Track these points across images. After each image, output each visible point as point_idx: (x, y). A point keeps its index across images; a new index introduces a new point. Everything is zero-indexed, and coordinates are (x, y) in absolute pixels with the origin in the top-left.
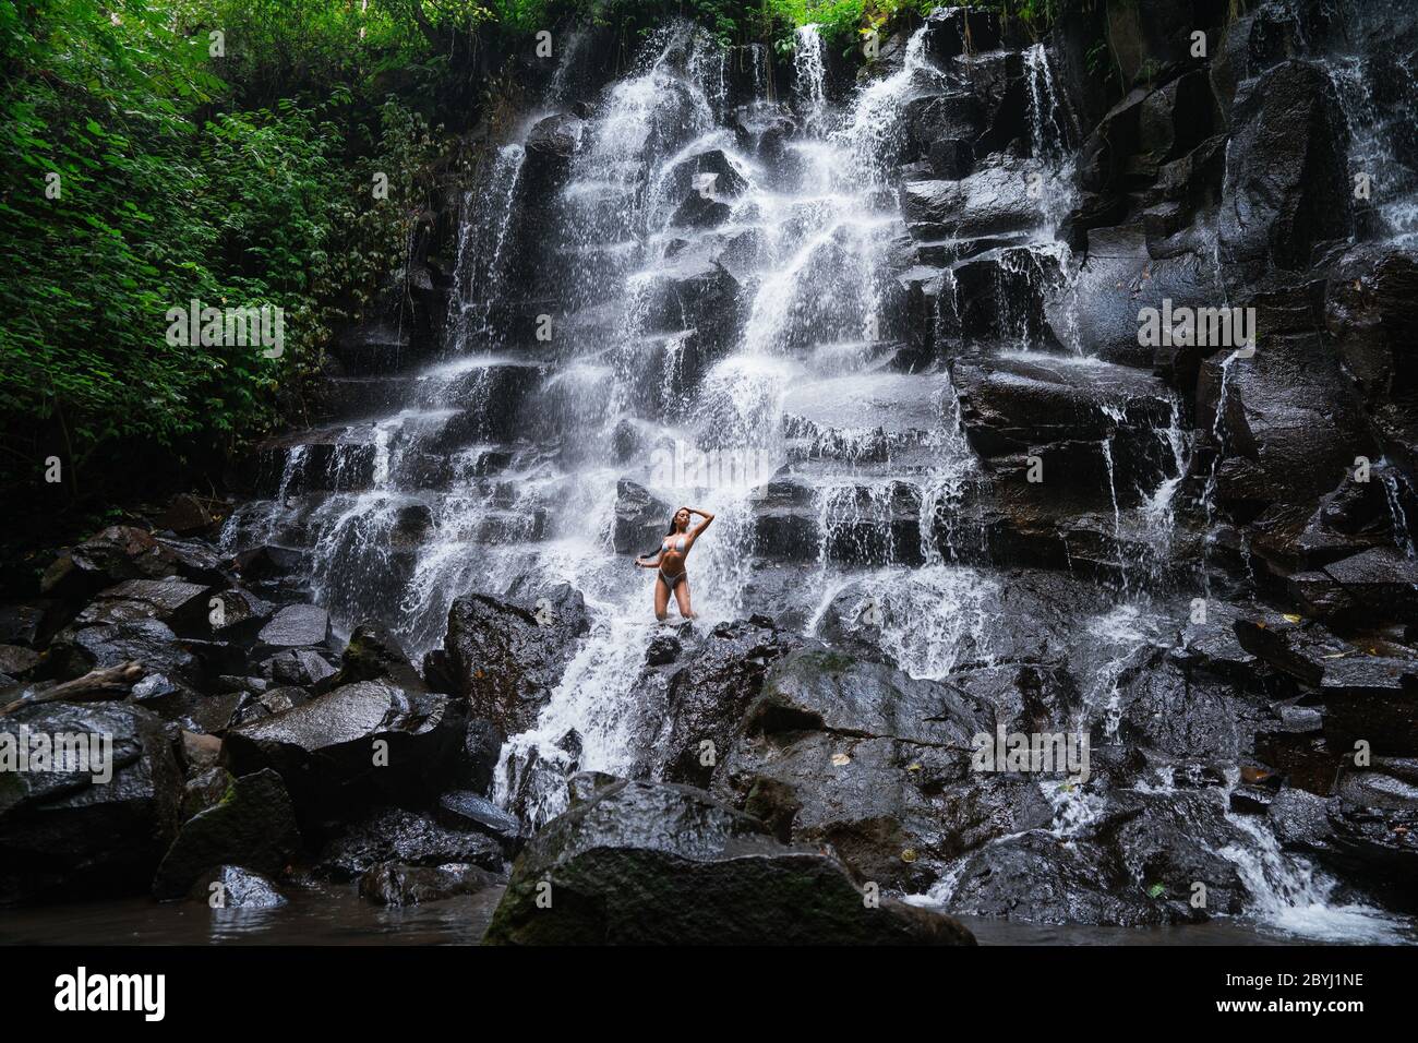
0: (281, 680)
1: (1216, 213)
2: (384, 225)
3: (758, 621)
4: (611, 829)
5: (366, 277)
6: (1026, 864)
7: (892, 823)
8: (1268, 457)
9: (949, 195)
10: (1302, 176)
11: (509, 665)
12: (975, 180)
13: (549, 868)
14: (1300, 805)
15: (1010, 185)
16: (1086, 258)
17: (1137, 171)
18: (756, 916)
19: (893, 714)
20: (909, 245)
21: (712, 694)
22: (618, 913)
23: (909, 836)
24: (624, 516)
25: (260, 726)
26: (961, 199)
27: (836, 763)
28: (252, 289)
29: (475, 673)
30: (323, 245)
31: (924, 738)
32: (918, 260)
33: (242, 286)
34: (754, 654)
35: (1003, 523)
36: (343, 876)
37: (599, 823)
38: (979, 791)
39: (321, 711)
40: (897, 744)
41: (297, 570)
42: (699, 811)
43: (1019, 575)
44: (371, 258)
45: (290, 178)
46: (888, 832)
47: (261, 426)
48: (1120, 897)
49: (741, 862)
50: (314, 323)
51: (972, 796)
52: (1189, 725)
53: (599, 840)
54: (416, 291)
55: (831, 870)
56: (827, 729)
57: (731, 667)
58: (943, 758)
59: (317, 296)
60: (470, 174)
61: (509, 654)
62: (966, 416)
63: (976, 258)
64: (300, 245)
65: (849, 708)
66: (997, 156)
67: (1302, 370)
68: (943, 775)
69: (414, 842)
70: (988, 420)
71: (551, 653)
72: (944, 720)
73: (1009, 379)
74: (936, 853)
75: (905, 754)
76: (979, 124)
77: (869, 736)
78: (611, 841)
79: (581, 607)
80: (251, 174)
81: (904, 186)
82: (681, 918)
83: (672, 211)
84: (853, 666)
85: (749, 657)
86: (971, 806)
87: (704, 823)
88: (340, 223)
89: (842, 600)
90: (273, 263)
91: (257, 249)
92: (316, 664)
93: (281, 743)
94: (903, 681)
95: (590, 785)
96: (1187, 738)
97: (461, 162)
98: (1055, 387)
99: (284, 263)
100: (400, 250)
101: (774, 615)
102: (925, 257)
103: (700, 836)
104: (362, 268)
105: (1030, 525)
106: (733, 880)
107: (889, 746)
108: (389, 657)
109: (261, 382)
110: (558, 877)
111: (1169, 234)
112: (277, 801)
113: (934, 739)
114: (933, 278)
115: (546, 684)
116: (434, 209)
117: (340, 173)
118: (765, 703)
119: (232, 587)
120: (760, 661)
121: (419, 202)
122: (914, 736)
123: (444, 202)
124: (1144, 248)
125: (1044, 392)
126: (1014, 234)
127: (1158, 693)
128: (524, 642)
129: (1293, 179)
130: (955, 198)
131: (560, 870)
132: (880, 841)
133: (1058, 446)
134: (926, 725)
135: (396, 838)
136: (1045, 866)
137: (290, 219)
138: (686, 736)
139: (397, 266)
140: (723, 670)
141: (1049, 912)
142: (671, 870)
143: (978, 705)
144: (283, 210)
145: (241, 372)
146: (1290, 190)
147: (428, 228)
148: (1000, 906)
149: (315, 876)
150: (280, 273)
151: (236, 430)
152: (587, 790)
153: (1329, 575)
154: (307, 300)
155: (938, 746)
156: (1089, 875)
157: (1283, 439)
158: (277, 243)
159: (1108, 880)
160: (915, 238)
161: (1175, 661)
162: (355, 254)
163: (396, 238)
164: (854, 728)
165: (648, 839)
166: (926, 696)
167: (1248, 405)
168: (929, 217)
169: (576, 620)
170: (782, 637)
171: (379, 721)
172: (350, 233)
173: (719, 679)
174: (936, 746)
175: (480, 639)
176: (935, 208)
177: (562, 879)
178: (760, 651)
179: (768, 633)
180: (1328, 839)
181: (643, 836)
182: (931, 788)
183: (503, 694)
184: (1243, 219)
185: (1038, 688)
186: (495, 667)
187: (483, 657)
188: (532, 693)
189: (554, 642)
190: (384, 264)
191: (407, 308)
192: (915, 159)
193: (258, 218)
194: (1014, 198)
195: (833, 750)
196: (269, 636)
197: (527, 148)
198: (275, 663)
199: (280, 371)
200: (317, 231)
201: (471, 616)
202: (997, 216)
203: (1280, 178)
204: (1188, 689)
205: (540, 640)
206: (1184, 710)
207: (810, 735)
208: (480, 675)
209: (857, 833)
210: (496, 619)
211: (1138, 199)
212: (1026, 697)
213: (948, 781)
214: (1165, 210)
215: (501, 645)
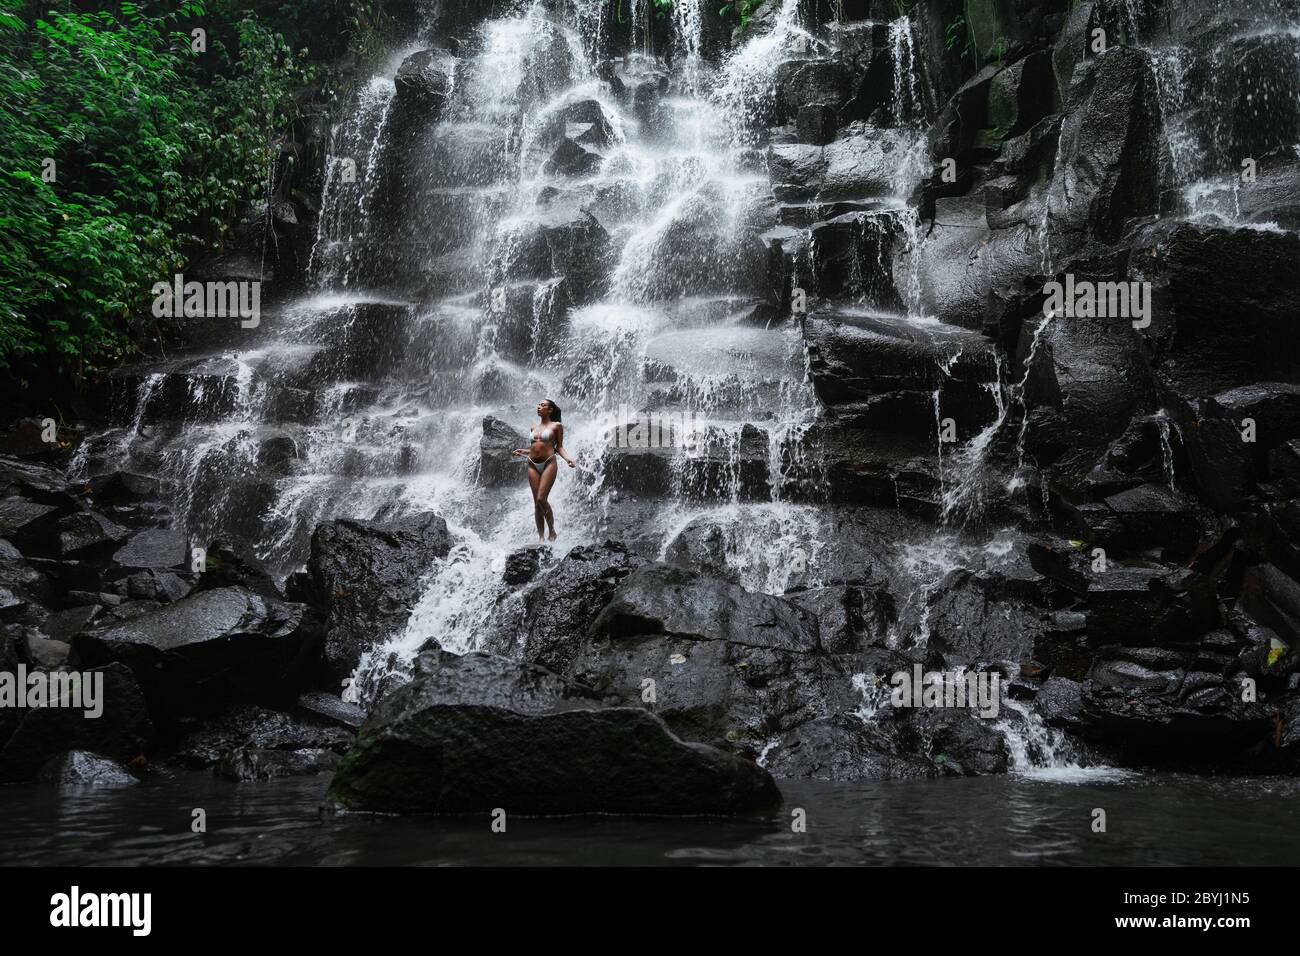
0: (134, 595)
1: (1047, 188)
2: (243, 152)
3: (612, 547)
4: (449, 691)
5: (225, 205)
6: (831, 736)
7: (719, 710)
8: (1070, 406)
9: (813, 160)
10: (1121, 156)
11: (370, 583)
12: (838, 147)
13: (390, 725)
14: (1062, 690)
15: (869, 152)
16: (933, 225)
17: (983, 145)
18: (580, 760)
19: (728, 621)
20: (772, 205)
21: (566, 609)
22: (453, 760)
23: (733, 720)
24: (489, 452)
25: (110, 628)
26: (824, 164)
27: (673, 662)
28: (97, 207)
29: (337, 590)
30: (176, 166)
31: (753, 641)
32: (780, 220)
33: (87, 204)
34: (606, 574)
35: (841, 464)
36: (199, 764)
37: (438, 687)
38: (799, 684)
39: (175, 614)
40: (729, 646)
41: (152, 496)
42: (533, 677)
43: (854, 512)
44: (230, 186)
45: (136, 90)
46: (715, 718)
47: (112, 351)
48: (906, 759)
49: (568, 715)
50: (168, 249)
51: (792, 688)
52: (984, 635)
53: (437, 700)
54: (280, 225)
55: (648, 721)
56: (667, 633)
57: (584, 586)
58: (769, 658)
59: (171, 221)
60: (336, 105)
61: (371, 573)
62: (814, 366)
63: (834, 220)
64: (151, 165)
65: (688, 614)
66: (860, 124)
67: (1105, 331)
68: (768, 671)
69: (270, 734)
70: (835, 370)
71: (412, 573)
72: (773, 626)
73: (853, 333)
74: (758, 734)
75: (735, 654)
76: (846, 92)
77: (704, 639)
78: (449, 701)
79: (444, 532)
80: (92, 84)
81: (771, 148)
82: (512, 763)
83: (546, 158)
84: (694, 580)
85: (602, 577)
86: (790, 696)
87: (538, 686)
88: (194, 145)
89: (691, 529)
90: (121, 181)
91: (101, 165)
92: (174, 584)
93: (133, 644)
94: (739, 594)
95: (435, 661)
96: (981, 644)
97: (327, 91)
98: (895, 341)
99: (133, 184)
100: (263, 179)
101: (629, 542)
102: (787, 218)
103: (533, 697)
104: (220, 195)
105: (865, 467)
106: (561, 730)
107: (722, 647)
108: (247, 570)
109: (110, 305)
110: (399, 732)
111: (1006, 207)
112: (128, 693)
113: (763, 642)
114: (793, 238)
115: (407, 600)
116: (298, 140)
117: (195, 92)
118: (612, 611)
119: (83, 510)
120: (612, 581)
121: (280, 130)
122: (745, 639)
123: (309, 133)
124: (984, 218)
125: (884, 345)
126: (869, 200)
127: (961, 608)
128: (386, 563)
129: (1115, 158)
130: (818, 162)
131: (399, 725)
132: (709, 724)
133: (895, 395)
134: (756, 630)
135: (253, 731)
136: (847, 737)
137: (138, 136)
138: (539, 646)
139: (259, 195)
140: (577, 588)
141: (846, 772)
142: (504, 723)
143: (804, 614)
144: (130, 124)
145: (86, 294)
146: (1111, 167)
147: (291, 159)
148: (805, 769)
149: (169, 765)
150: (129, 194)
151: (84, 355)
152: (432, 665)
153: (1107, 505)
154: (160, 224)
155: (766, 648)
156: (882, 744)
157: (1083, 391)
158: (124, 162)
159: (898, 747)
160: (780, 199)
161: (978, 582)
162: (213, 179)
163: (257, 167)
164: (693, 632)
165: (484, 698)
166: (758, 607)
167: (1058, 361)
168: (793, 180)
169: (438, 544)
170: (633, 560)
171: (234, 624)
172: (207, 158)
173: (572, 596)
174: (763, 648)
175: (343, 560)
176: (799, 171)
177: (402, 733)
178: (613, 572)
179: (620, 556)
180: (1080, 714)
181: (479, 696)
182: (756, 681)
183: (364, 609)
184: (1070, 194)
185: (860, 605)
186: (357, 585)
187: (345, 576)
188: (394, 609)
189: (415, 563)
190: (244, 192)
191: (271, 241)
192: (783, 123)
193: (101, 133)
194: (872, 166)
195: (672, 651)
196: (123, 558)
197: (398, 83)
198: (130, 581)
199: (132, 296)
200: (169, 150)
201: (333, 539)
202: (856, 182)
203: (1104, 156)
204: (987, 605)
205: (402, 561)
206: (981, 623)
207: (651, 639)
208: (341, 592)
209: (688, 718)
210: (358, 542)
211: (983, 173)
212: (849, 614)
213: (772, 676)
214: (1005, 182)
215: (363, 565)
